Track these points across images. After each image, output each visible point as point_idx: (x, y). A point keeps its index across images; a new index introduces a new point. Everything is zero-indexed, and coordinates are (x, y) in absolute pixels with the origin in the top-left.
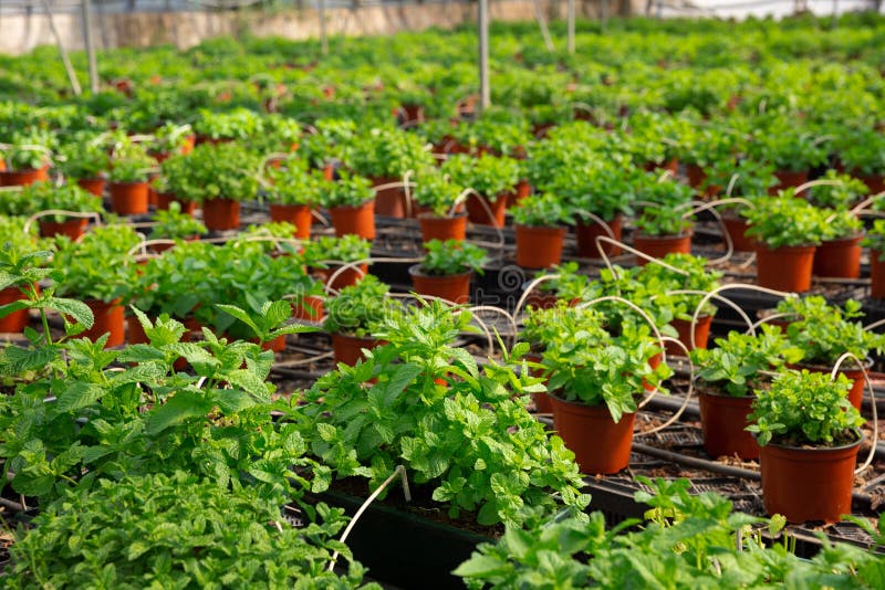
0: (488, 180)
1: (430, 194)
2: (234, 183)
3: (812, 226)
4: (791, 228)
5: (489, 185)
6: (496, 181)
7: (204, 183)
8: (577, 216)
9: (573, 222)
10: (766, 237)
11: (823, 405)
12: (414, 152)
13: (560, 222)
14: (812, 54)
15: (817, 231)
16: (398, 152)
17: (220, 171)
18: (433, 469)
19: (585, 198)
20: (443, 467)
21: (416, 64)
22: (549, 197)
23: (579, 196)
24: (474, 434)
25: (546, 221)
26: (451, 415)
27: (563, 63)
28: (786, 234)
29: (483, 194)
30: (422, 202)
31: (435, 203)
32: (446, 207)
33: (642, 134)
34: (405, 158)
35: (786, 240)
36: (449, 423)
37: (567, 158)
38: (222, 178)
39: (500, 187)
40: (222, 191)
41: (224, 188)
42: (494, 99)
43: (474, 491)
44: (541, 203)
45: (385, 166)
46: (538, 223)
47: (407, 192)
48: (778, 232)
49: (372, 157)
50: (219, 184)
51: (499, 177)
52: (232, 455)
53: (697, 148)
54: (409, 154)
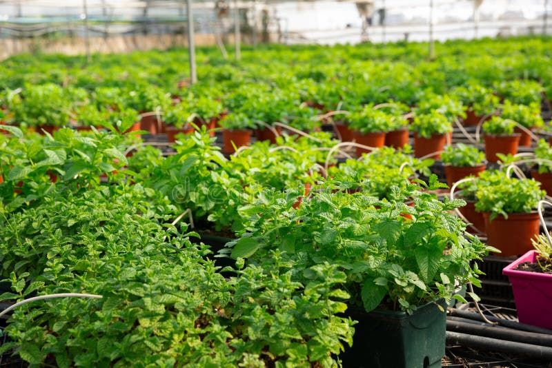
0: (204, 110)
1: (173, 116)
2: (55, 116)
3: (383, 121)
4: (373, 123)
5: (205, 113)
6: (209, 110)
7: (36, 116)
8: (257, 125)
9: (255, 127)
10: (359, 128)
11: (397, 182)
12: (160, 97)
13: (248, 128)
14: (373, 59)
15: (386, 125)
16: (151, 97)
17: (46, 109)
18: (207, 206)
19: (261, 115)
20: (212, 205)
21: (148, 66)
22: (241, 115)
23: (258, 113)
24: (227, 188)
25: (240, 127)
26: (215, 180)
27: (234, 64)
28: (370, 126)
29: (202, 117)
30: (168, 122)
31: (176, 121)
32: (182, 124)
33: (288, 89)
34: (156, 101)
35: (370, 129)
36: (214, 183)
37: (249, 95)
38: (48, 113)
39: (211, 114)
40: (48, 121)
41: (49, 119)
42: (199, 78)
43: (229, 216)
44: (237, 118)
45: (144, 104)
46: (236, 128)
47: (158, 118)
48: (365, 125)
49: (136, 100)
50: (45, 116)
51: (211, 109)
52: (106, 194)
53: (318, 94)
54: (158, 98)
